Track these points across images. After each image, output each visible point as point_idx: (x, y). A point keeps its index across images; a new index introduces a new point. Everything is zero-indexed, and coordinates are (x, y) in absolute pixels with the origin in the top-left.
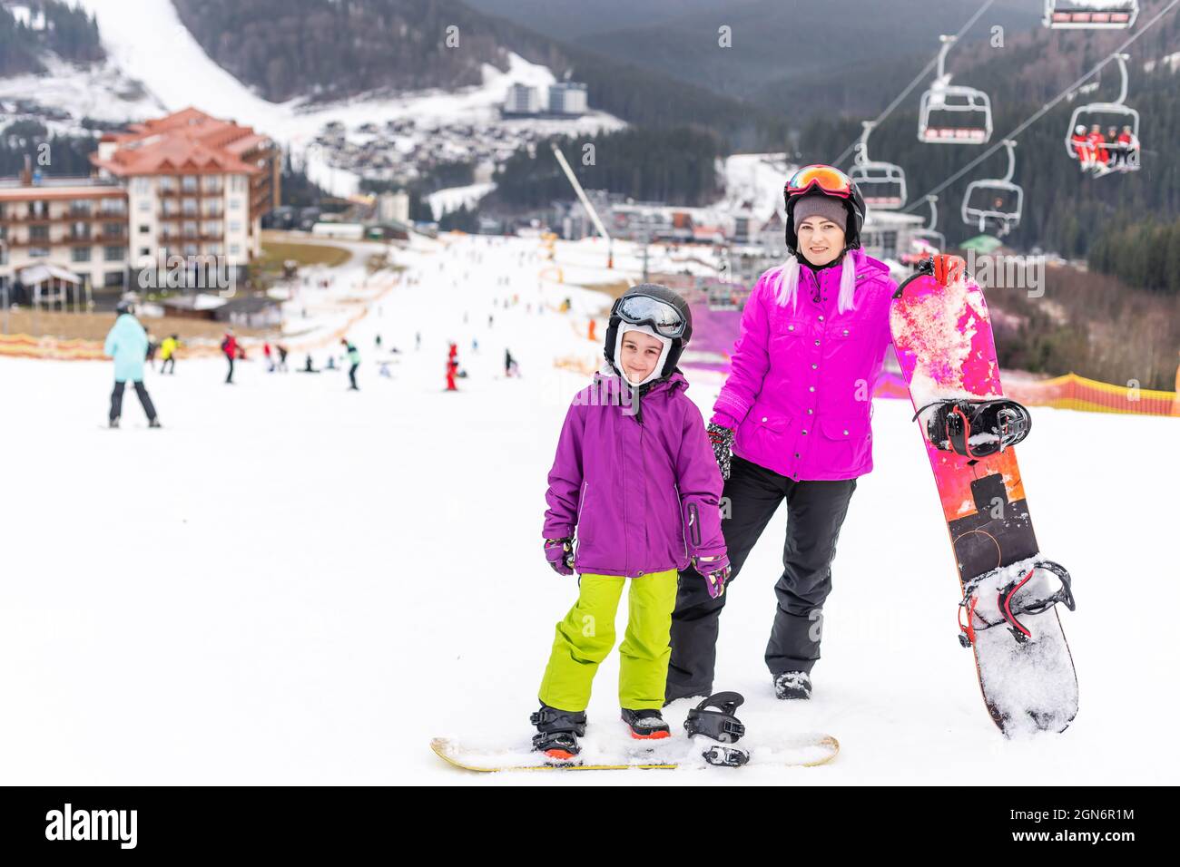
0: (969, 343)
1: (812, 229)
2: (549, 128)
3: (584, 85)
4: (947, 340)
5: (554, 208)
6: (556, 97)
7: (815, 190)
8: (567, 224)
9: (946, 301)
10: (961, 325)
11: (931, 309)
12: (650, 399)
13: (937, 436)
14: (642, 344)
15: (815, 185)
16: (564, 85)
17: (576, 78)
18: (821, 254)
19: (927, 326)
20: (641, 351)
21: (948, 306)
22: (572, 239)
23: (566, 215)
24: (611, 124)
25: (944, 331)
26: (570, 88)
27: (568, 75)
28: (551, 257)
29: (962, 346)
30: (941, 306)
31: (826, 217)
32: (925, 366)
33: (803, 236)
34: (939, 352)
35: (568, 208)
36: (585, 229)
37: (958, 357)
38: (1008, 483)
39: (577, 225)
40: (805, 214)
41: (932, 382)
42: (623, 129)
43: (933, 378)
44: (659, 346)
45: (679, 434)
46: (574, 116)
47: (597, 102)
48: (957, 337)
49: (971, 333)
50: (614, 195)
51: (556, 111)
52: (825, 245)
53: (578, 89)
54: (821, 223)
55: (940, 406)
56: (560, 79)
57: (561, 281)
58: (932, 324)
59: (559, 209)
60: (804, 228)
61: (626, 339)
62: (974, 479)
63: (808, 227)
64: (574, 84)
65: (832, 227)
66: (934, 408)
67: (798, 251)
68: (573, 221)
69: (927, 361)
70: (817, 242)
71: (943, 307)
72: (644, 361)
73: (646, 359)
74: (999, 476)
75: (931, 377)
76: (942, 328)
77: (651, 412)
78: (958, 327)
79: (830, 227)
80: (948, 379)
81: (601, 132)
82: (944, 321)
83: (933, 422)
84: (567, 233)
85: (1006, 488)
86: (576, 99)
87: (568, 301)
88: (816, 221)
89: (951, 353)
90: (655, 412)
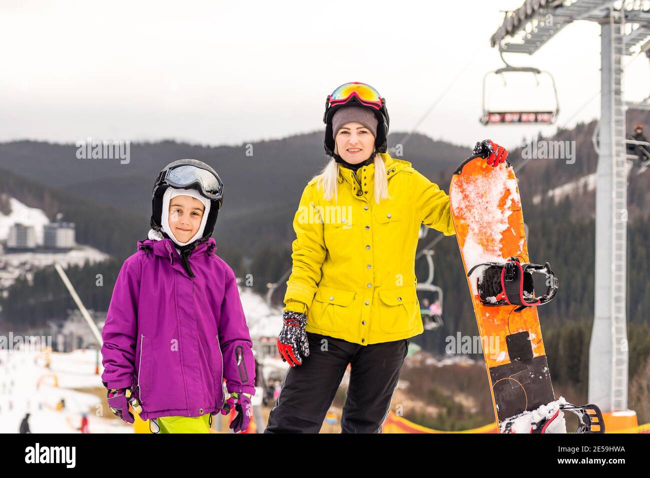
0: (507, 221)
1: (349, 133)
2: (43, 260)
3: (72, 225)
4: (491, 215)
5: (49, 327)
6: (49, 235)
7: (354, 101)
8: (60, 339)
9: (492, 184)
10: (502, 204)
11: (481, 188)
12: (195, 258)
13: (484, 292)
14: (188, 207)
15: (354, 97)
16: (56, 225)
17: (67, 219)
18: (356, 154)
19: (476, 200)
20: (187, 213)
21: (493, 187)
22: (65, 351)
23: (59, 332)
24: (95, 256)
25: (489, 208)
26: (61, 227)
27: (59, 216)
28: (48, 366)
29: (502, 222)
30: (488, 186)
31: (361, 124)
32: (474, 234)
33: (340, 140)
34: (485, 224)
35: (61, 326)
36: (75, 343)
37: (499, 231)
38: (533, 340)
39: (68, 340)
40: (345, 121)
41: (480, 248)
42: (106, 260)
43: (480, 245)
44: (202, 208)
45: (223, 287)
46: (65, 250)
47: (82, 239)
48: (498, 214)
49: (508, 213)
50: (99, 314)
51: (49, 246)
52: (359, 146)
53: (68, 227)
54: (357, 129)
55: (487, 267)
56: (53, 219)
57: (56, 385)
58: (480, 201)
59: (54, 327)
60: (342, 133)
61: (173, 203)
62: (509, 334)
63: (345, 132)
64: (64, 224)
65: (366, 132)
66: (483, 268)
67: (335, 152)
68: (65, 336)
69: (476, 231)
70: (353, 144)
71: (489, 188)
72: (190, 222)
73: (191, 220)
74: (526, 334)
75: (479, 244)
76: (487, 205)
77: (198, 270)
78: (498, 206)
79: (364, 132)
80: (491, 248)
81: (87, 263)
82: (489, 200)
83: (481, 279)
84: (61, 347)
85: (532, 344)
86: (66, 236)
87: (63, 401)
88: (353, 127)
89: (494, 227)
90: (201, 270)
